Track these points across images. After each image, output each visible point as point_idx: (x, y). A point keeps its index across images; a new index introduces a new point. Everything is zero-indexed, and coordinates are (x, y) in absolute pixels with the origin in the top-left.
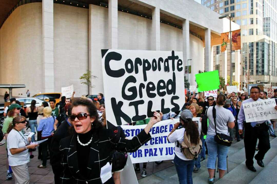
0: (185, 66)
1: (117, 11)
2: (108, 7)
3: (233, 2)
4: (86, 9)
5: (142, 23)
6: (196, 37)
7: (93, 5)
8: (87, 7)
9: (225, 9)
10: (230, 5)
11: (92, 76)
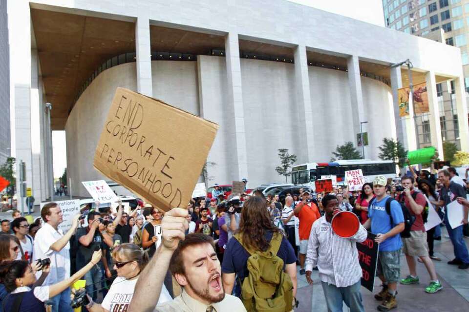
0: (357, 134)
1: (239, 58)
2: (224, 55)
3: (447, 4)
4: (192, 62)
5: (279, 72)
6: (374, 80)
7: (203, 56)
8: (194, 59)
9: (431, 18)
10: (439, 11)
11: (209, 162)
